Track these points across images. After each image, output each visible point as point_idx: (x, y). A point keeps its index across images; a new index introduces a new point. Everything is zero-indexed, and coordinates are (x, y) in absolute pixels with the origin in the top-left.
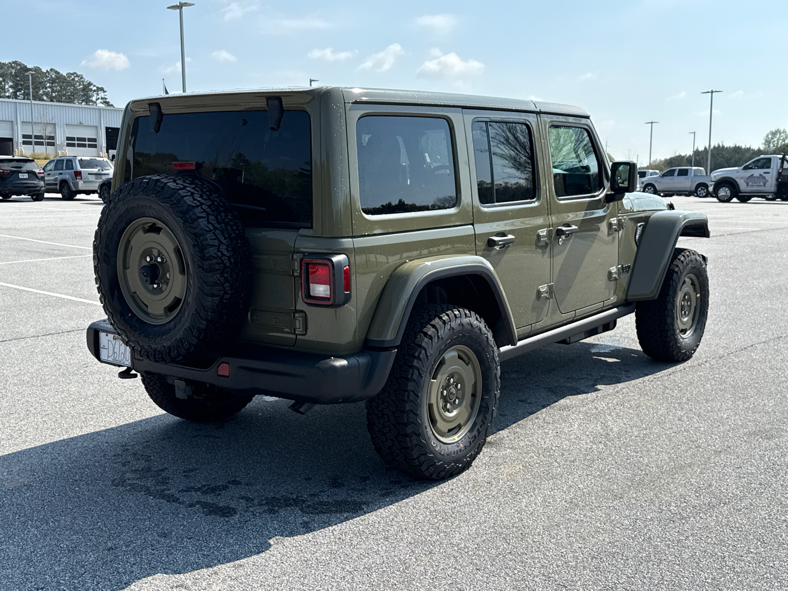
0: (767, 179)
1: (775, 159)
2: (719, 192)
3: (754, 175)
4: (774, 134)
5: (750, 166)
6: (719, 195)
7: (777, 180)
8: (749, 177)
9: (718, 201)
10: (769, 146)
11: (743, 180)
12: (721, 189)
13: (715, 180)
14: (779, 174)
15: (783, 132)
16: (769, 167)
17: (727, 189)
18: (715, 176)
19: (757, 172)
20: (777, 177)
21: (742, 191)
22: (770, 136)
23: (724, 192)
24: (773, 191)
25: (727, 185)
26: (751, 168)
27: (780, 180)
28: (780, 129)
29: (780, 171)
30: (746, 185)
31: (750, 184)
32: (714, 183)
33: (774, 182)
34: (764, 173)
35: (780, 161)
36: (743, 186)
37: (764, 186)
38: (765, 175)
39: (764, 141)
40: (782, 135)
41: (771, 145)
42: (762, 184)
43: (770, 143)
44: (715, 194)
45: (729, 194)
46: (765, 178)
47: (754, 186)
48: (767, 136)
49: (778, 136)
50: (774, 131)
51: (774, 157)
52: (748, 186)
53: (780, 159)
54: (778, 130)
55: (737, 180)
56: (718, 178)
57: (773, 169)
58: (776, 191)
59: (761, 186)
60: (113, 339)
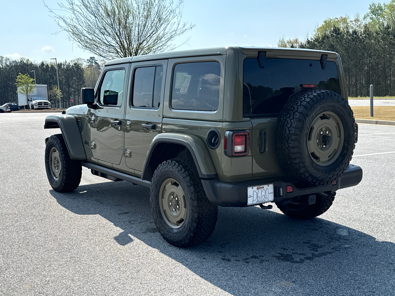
60: (257, 189)
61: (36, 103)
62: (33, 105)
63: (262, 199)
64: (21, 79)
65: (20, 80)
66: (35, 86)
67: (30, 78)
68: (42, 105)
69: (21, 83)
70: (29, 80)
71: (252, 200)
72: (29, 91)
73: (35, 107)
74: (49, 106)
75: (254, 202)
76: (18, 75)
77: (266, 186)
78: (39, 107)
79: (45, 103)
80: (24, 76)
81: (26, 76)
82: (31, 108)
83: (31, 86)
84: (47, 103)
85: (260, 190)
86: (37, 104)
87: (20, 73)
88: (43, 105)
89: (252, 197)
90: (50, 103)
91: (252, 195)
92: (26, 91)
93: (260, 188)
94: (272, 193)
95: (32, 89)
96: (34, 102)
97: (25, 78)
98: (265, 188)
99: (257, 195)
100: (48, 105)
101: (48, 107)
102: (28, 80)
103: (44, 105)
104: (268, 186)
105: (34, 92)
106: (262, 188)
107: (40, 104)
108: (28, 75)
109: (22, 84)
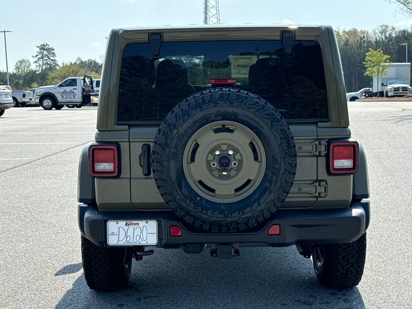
0: (75, 93)
1: (79, 79)
2: (44, 103)
3: (67, 91)
4: (21, 62)
5: (63, 85)
6: (44, 105)
7: (83, 93)
8: (64, 92)
9: (43, 109)
10: (19, 71)
11: (59, 94)
12: (45, 101)
13: (40, 94)
14: (83, 90)
15: (27, 61)
16: (76, 85)
17: (49, 101)
18: (39, 92)
19: (68, 89)
20: (82, 91)
21: (59, 102)
22: (19, 64)
23: (47, 103)
24: (80, 101)
25: (49, 98)
26: (63, 86)
27: (84, 94)
28: (25, 59)
29: (84, 88)
30: (62, 98)
31: (65, 97)
32: (39, 96)
33: (80, 95)
34: (73, 89)
35: (82, 81)
36: (60, 99)
37: (74, 98)
38: (74, 91)
39: (15, 67)
40: (27, 63)
41: (20, 70)
42: (72, 97)
43: (19, 69)
44: (40, 104)
45: (51, 104)
46: (74, 93)
47: (67, 98)
48: (17, 64)
49: (24, 64)
50: (21, 60)
51: (78, 78)
52: (63, 98)
53: (82, 79)
54: (24, 60)
55: (55, 94)
56: (41, 93)
57: (78, 86)
58: (82, 102)
59: (72, 98)
60: (126, 225)
61: (391, 89)
62: (388, 91)
63: (135, 240)
64: (372, 57)
65: (370, 58)
66: (389, 66)
67: (383, 55)
68: (399, 90)
69: (370, 62)
70: (382, 57)
71: (117, 240)
72: (380, 72)
73: (389, 94)
74: (409, 93)
75: (119, 243)
76: (368, 51)
77: (142, 223)
78: (394, 93)
79: (403, 88)
80: (376, 52)
81: (378, 52)
82: (385, 95)
83: (383, 66)
84: (406, 88)
85: (131, 228)
86: (393, 90)
87: (370, 49)
88: (401, 91)
89: (116, 235)
90: (410, 89)
91: (117, 233)
92: (377, 73)
93: (131, 224)
94: (154, 233)
95: (385, 70)
96: (389, 87)
97: (376, 54)
98: (140, 225)
99: (126, 234)
100: (407, 90)
101: (407, 93)
102: (380, 57)
103: (403, 90)
104: (147, 223)
105: (387, 73)
106: (135, 224)
107: (396, 89)
108: (381, 51)
109: (372, 63)
